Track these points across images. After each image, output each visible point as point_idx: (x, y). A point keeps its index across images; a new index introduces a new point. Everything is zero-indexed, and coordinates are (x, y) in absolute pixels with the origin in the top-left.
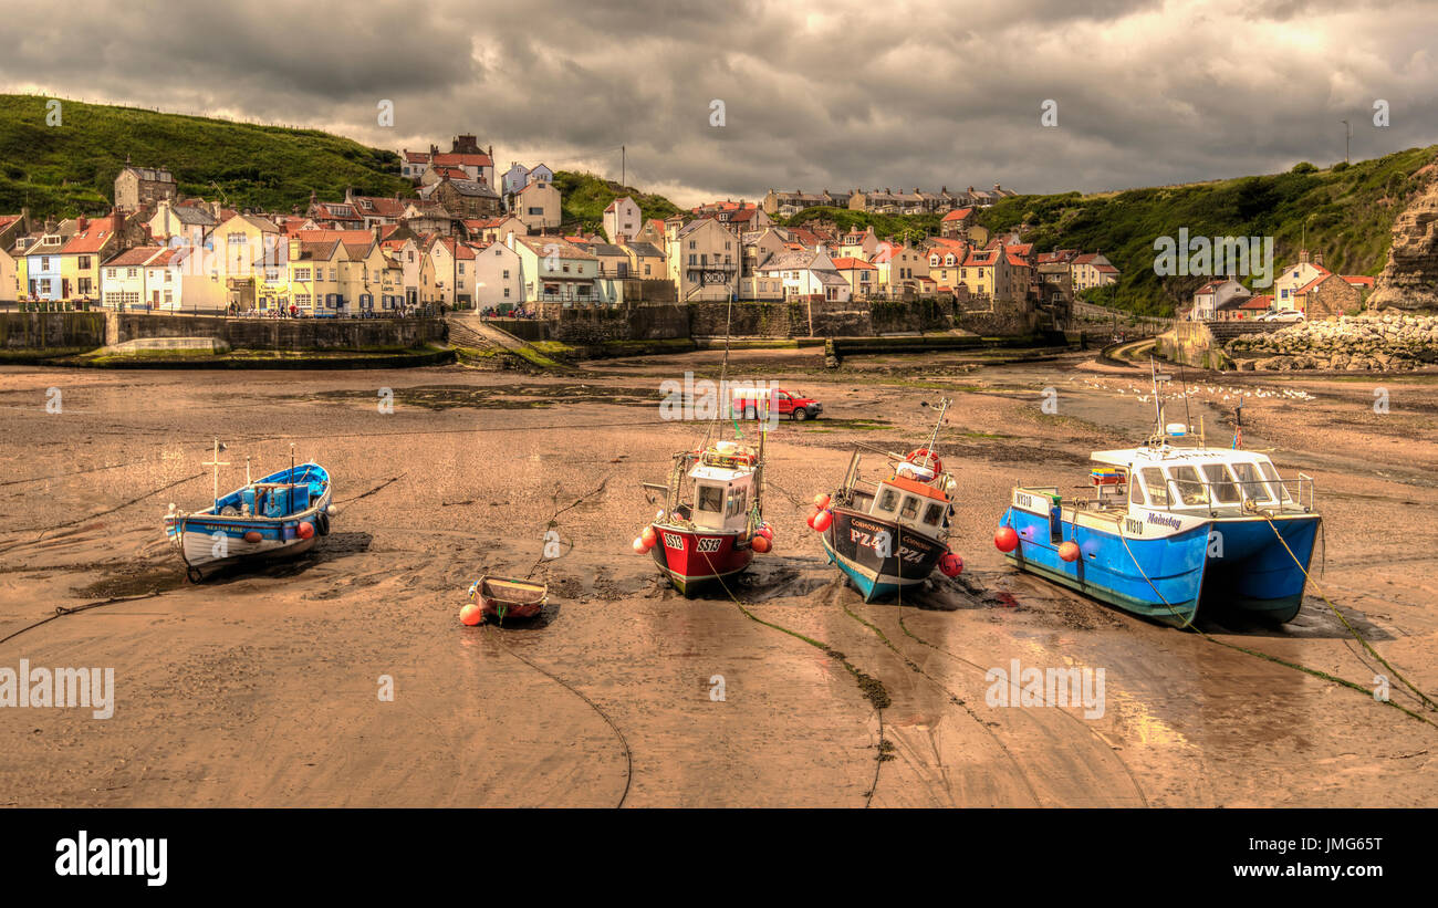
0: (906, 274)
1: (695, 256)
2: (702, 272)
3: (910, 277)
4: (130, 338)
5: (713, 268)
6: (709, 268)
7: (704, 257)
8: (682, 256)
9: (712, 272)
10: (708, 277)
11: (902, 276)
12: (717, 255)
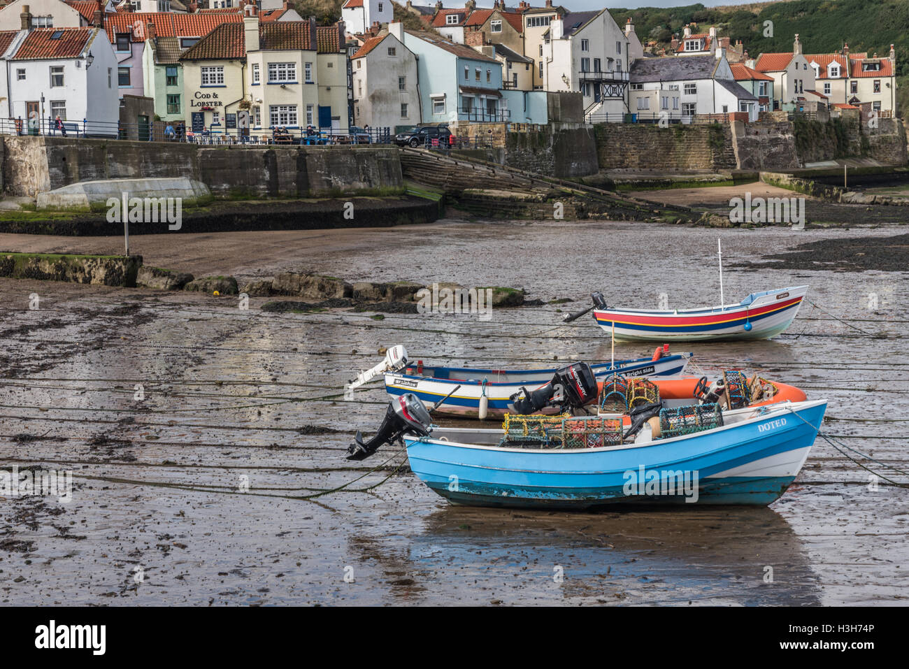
0: (799, 89)
1: (588, 60)
2: (597, 84)
3: (802, 92)
4: (68, 181)
5: (610, 76)
6: (605, 76)
7: (597, 61)
8: (574, 60)
9: (610, 82)
10: (606, 89)
11: (796, 92)
12: (611, 60)
